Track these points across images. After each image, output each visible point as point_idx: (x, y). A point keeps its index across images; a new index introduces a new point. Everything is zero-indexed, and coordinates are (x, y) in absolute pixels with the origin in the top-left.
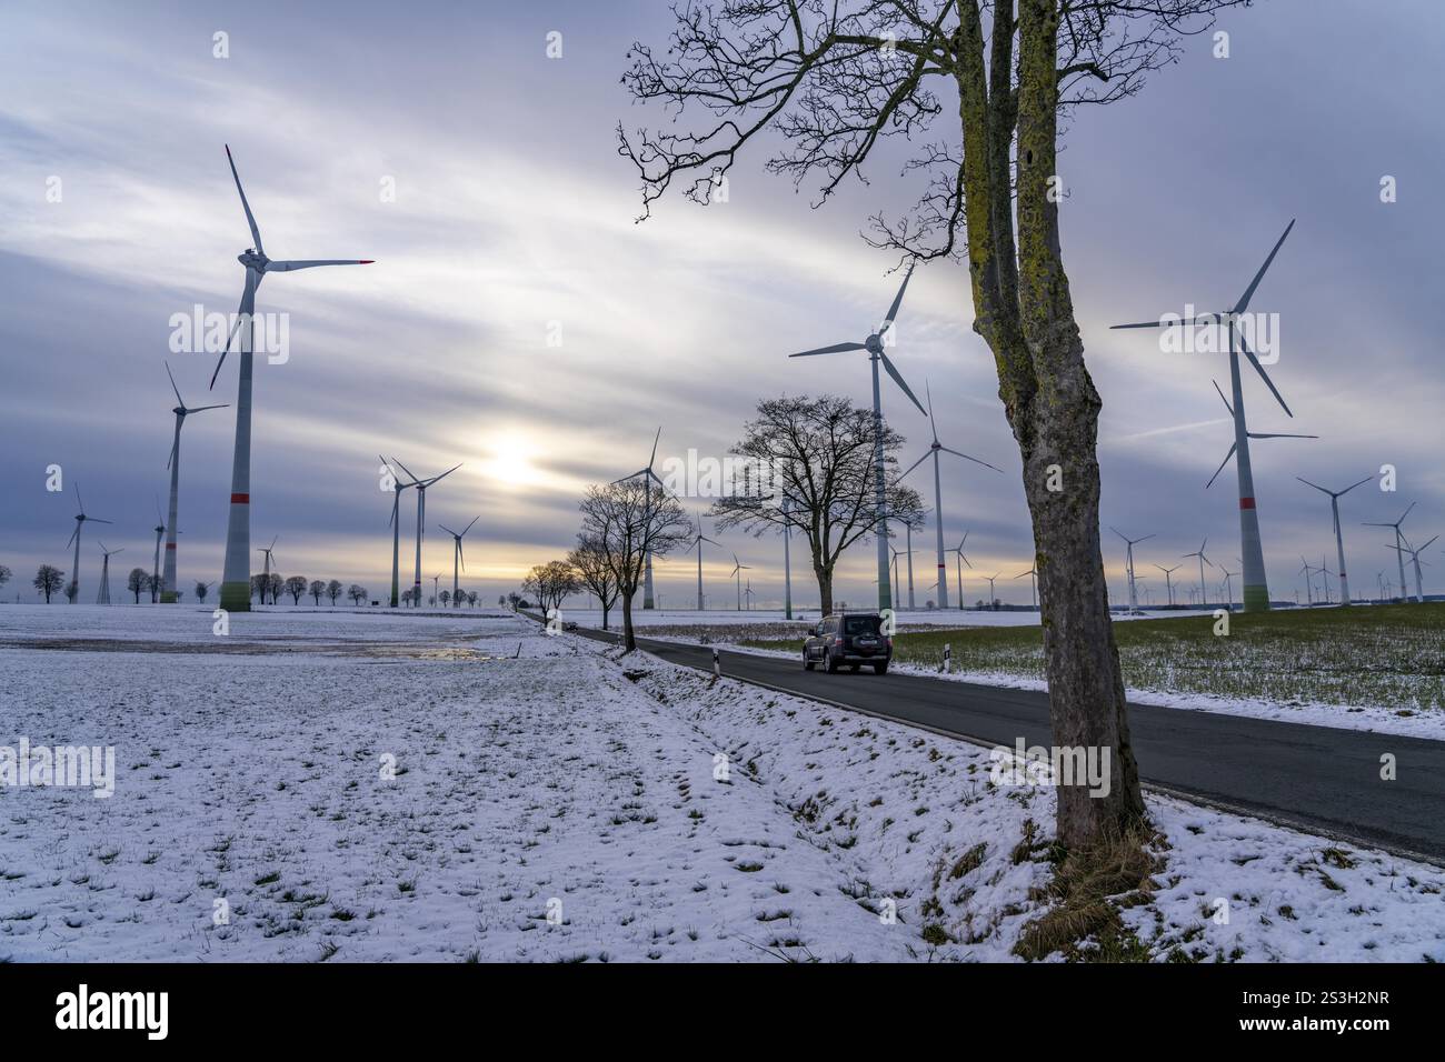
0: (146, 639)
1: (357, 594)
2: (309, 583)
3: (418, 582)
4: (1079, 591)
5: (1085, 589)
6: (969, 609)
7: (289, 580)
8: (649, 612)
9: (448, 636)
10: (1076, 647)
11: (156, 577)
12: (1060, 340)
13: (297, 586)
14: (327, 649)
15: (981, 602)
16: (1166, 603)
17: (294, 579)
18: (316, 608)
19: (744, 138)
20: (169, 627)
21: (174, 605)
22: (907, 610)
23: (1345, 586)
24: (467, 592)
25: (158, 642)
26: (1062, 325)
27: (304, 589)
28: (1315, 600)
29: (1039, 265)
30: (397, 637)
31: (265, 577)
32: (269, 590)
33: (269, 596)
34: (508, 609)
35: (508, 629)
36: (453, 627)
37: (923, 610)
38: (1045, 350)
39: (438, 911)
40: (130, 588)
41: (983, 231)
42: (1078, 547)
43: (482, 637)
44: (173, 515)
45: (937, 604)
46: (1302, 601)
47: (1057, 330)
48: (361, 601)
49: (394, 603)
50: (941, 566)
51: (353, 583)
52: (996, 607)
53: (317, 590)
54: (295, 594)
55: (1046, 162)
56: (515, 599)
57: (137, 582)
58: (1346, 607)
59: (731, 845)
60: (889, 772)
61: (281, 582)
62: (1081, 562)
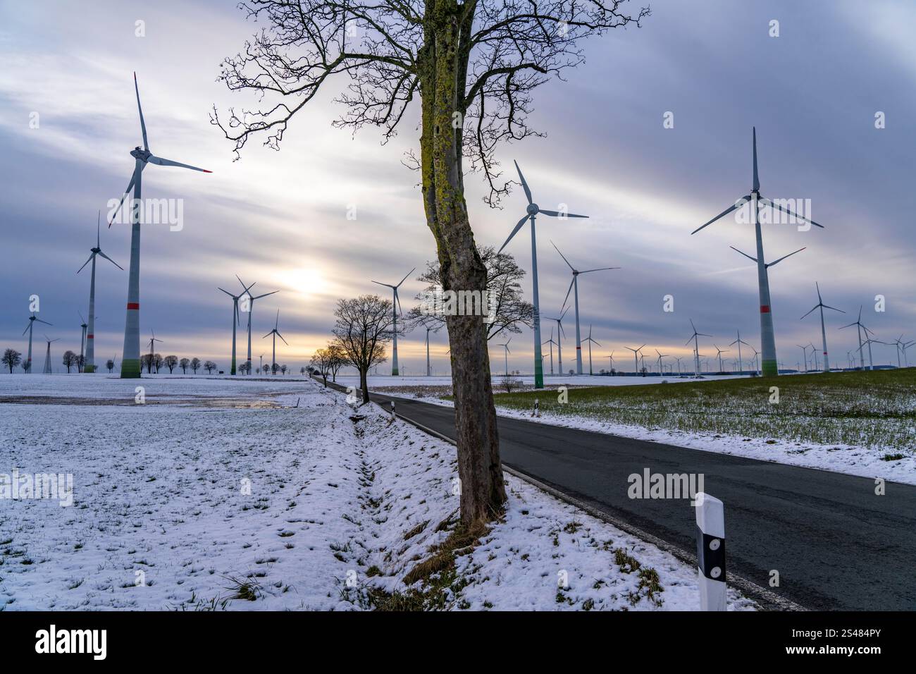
0: (69, 396)
1: (210, 367)
2: (179, 359)
3: (249, 359)
4: (469, 378)
5: (473, 376)
6: (597, 375)
7: (166, 358)
8: (395, 378)
9: (262, 393)
10: (467, 409)
11: (82, 356)
12: (458, 234)
13: (171, 362)
14: (182, 402)
15: (603, 370)
16: (718, 371)
17: (170, 357)
18: (184, 376)
19: (292, 113)
20: (86, 388)
21: (93, 374)
22: (557, 376)
23: (826, 360)
24: (280, 365)
25: (77, 398)
26: (459, 226)
27: (176, 363)
28: (809, 369)
29: (444, 192)
30: (229, 395)
31: (151, 356)
32: (154, 364)
33: (154, 368)
34: (306, 376)
35: (302, 388)
36: (267, 387)
37: (568, 375)
38: (449, 240)
39: (84, 559)
40: (64, 363)
41: (428, 169)
42: (471, 352)
43: (283, 394)
44: (92, 317)
45: (576, 372)
46: (801, 369)
47: (456, 229)
48: (213, 371)
49: (233, 372)
50: (579, 348)
51: (208, 360)
52: (613, 373)
53: (184, 364)
54: (170, 366)
55: (447, 133)
56: (310, 369)
57: (69, 359)
58: (827, 373)
59: (291, 522)
60: (427, 479)
61: (161, 359)
62: (471, 361)
